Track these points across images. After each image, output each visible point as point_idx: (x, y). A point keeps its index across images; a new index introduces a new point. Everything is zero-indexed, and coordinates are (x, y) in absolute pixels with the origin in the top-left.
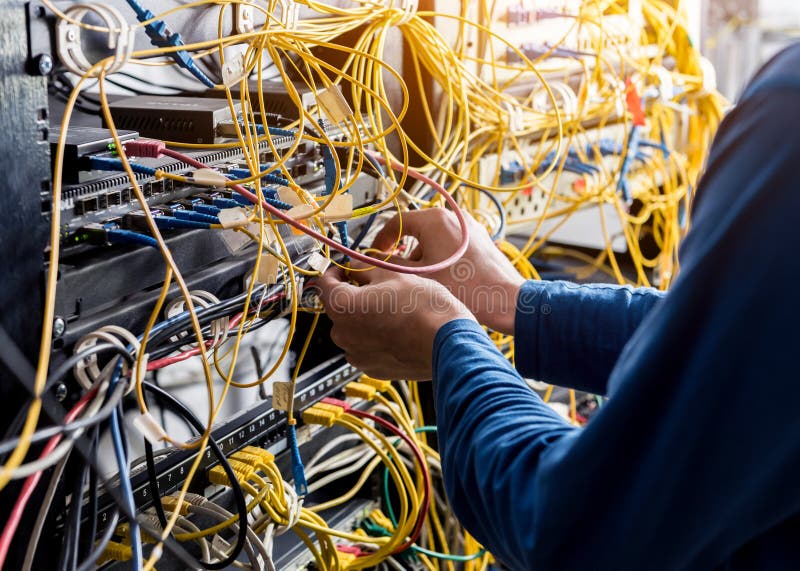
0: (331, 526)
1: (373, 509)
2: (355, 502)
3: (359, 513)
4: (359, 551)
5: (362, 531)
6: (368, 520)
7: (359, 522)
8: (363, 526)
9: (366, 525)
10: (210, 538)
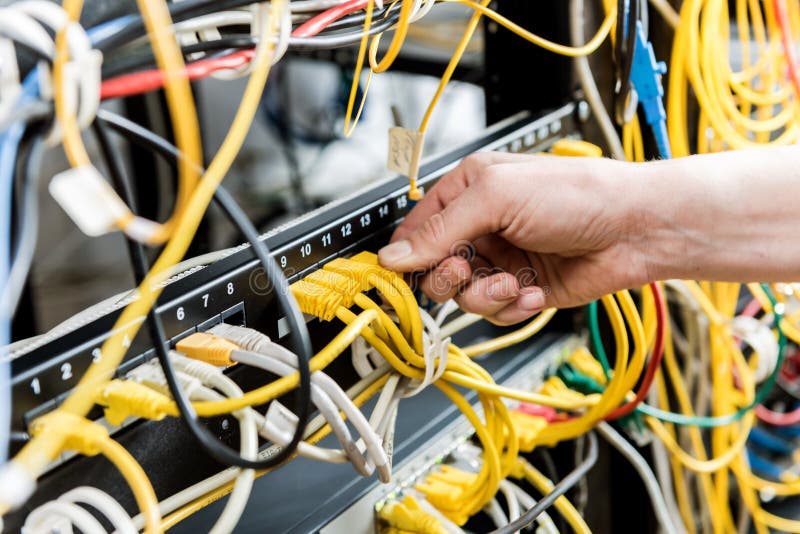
0: (499, 382)
1: (575, 349)
2: (547, 338)
3: (555, 355)
4: (551, 414)
5: (557, 382)
6: (567, 366)
7: (553, 369)
8: (560, 374)
9: (564, 372)
10: (262, 409)
